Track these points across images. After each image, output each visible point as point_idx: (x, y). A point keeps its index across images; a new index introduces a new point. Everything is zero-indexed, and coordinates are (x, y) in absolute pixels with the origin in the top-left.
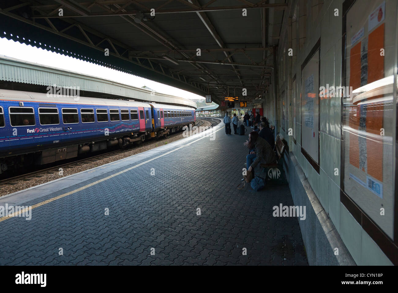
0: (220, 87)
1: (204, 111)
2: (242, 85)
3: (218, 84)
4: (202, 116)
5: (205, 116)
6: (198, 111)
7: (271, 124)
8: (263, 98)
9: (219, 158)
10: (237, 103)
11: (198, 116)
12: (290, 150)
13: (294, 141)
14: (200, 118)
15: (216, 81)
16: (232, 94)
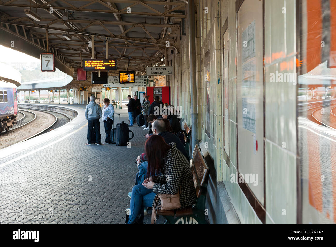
0: (74, 38)
1: (39, 90)
2: (124, 35)
3: (70, 30)
4: (32, 103)
5: (42, 101)
6: (25, 90)
7: (185, 121)
8: (170, 65)
9: (67, 198)
10: (113, 72)
11: (23, 102)
12: (219, 179)
13: (226, 158)
14: (28, 105)
15: (65, 22)
16: (102, 53)
